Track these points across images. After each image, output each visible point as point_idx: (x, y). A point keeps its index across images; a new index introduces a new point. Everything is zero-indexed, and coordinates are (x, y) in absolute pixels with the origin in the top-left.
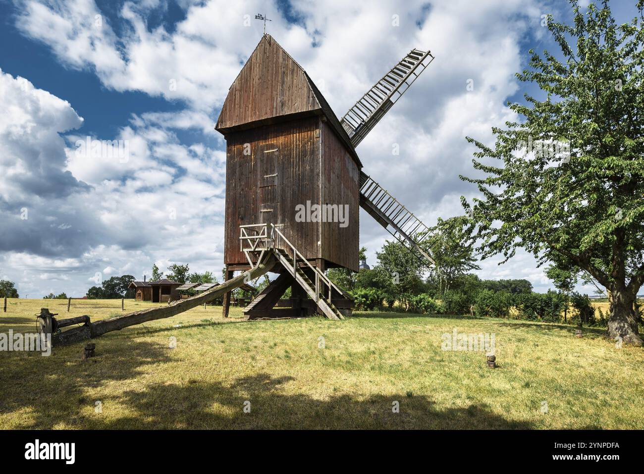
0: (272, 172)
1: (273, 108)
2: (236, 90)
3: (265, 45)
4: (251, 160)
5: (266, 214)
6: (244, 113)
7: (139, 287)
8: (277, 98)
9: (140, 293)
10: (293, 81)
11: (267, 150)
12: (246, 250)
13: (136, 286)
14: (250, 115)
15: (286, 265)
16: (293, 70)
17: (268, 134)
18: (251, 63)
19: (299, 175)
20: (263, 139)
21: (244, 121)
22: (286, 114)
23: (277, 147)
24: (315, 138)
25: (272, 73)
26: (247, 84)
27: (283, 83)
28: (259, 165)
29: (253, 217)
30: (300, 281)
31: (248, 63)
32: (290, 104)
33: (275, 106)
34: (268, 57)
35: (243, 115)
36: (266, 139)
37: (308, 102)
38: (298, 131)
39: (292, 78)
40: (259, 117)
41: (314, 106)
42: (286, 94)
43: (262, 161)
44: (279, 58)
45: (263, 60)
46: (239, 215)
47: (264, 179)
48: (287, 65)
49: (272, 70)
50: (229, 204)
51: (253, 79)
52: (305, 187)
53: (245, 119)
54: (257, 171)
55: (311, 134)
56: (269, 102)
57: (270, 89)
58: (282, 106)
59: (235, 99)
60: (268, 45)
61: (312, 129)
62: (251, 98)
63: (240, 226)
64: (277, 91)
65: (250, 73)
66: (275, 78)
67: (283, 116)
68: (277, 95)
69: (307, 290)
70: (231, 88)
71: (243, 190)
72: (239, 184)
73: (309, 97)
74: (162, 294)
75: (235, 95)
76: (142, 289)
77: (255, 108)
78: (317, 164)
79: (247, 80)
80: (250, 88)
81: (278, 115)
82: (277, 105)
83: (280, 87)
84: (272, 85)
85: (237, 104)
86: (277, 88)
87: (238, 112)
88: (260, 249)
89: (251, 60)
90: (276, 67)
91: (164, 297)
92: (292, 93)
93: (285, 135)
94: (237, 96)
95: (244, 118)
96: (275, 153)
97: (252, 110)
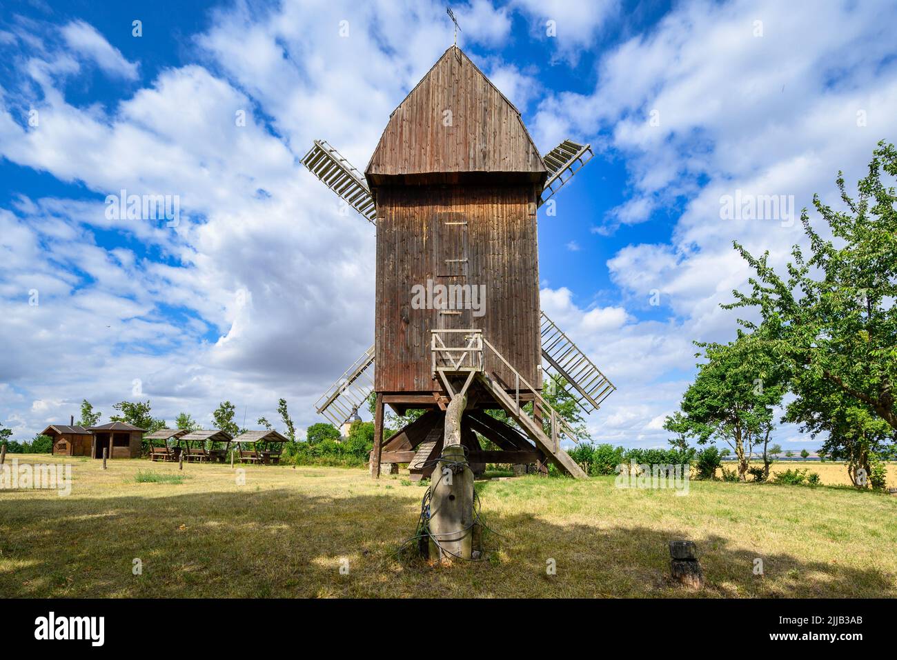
0: (459, 255)
1: (469, 158)
2: (403, 120)
3: (452, 61)
4: (422, 232)
5: (450, 318)
6: (417, 157)
7: (65, 435)
8: (475, 144)
9: (65, 444)
10: (500, 125)
11: (450, 221)
12: (441, 370)
13: (60, 432)
14: (428, 162)
15: (502, 396)
16: (501, 109)
17: (451, 197)
18: (428, 84)
19: (504, 265)
20: (441, 205)
21: (418, 169)
22: (492, 170)
23: (464, 218)
24: (527, 214)
25: (466, 106)
26: (422, 114)
27: (485, 124)
28: (434, 240)
29: (427, 321)
30: (526, 422)
31: (424, 83)
32: (497, 156)
33: (472, 155)
34: (457, 82)
35: (417, 160)
36: (446, 204)
37: (527, 159)
38: (500, 202)
39: (500, 120)
40: (445, 166)
41: (536, 167)
42: (489, 142)
43: (441, 236)
44: (476, 86)
45: (449, 83)
46: (402, 316)
47: (446, 265)
48: (490, 99)
49: (466, 100)
50: (382, 297)
51: (433, 109)
52: (515, 283)
53: (420, 167)
54: (432, 250)
55: (521, 208)
56: (462, 148)
57: (462, 130)
58: (484, 157)
59: (401, 133)
60: (457, 63)
61: (523, 201)
62: (429, 136)
63: (432, 331)
64: (475, 134)
65: (428, 99)
66: (471, 114)
67: (485, 173)
68: (475, 139)
69: (538, 435)
70: (393, 114)
71: (407, 277)
72: (401, 268)
73: (527, 153)
74: (114, 445)
75: (402, 126)
76: (70, 436)
77: (438, 153)
78: (532, 251)
79: (421, 107)
80: (427, 121)
81: (477, 170)
82: (475, 155)
83: (479, 130)
84: (466, 124)
85: (406, 142)
86: (475, 131)
87: (408, 154)
88: (467, 369)
89: (429, 80)
90: (471, 98)
91: (116, 450)
92: (501, 141)
93: (479, 204)
94: (404, 128)
95: (417, 163)
96: (462, 228)
97: (432, 155)
